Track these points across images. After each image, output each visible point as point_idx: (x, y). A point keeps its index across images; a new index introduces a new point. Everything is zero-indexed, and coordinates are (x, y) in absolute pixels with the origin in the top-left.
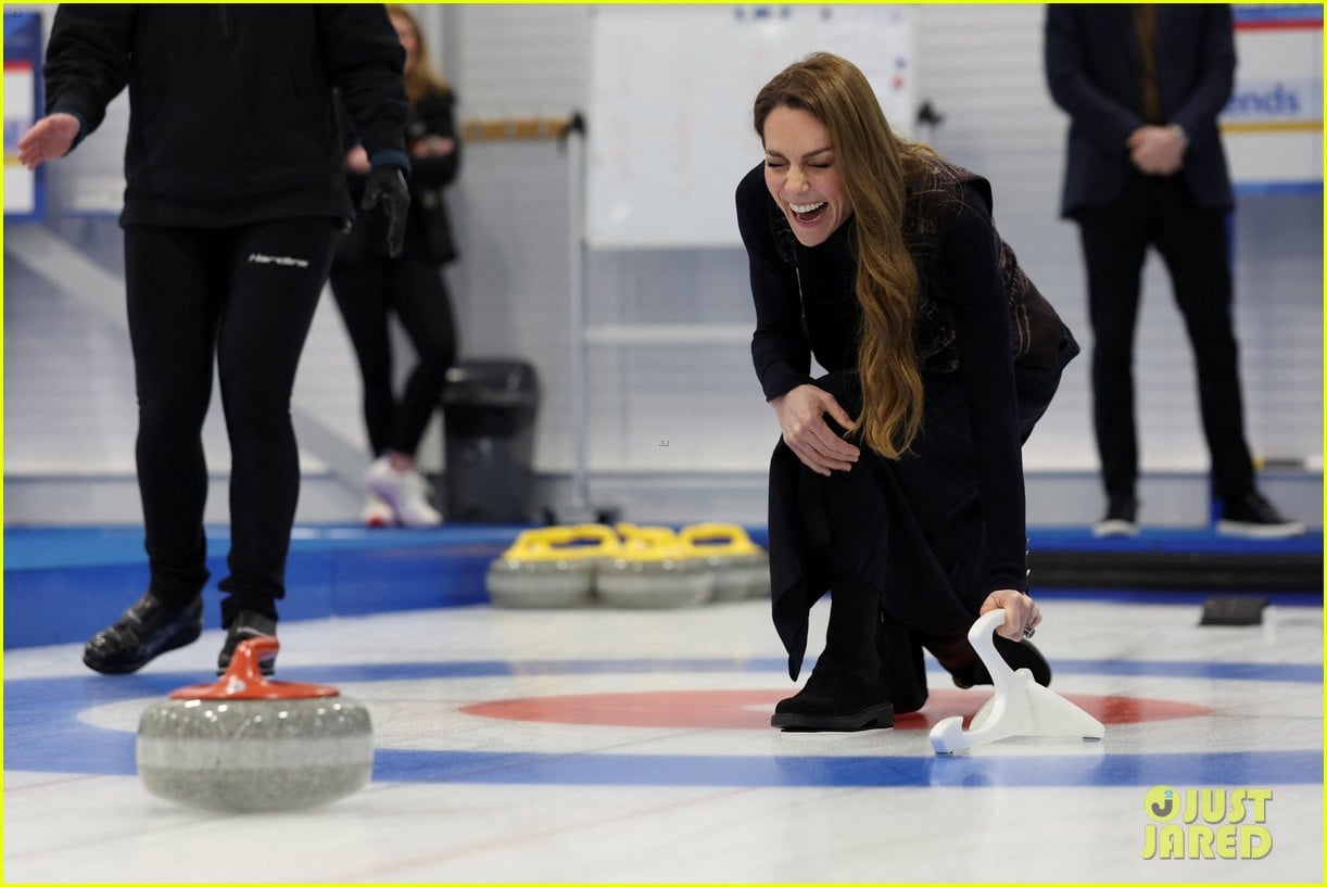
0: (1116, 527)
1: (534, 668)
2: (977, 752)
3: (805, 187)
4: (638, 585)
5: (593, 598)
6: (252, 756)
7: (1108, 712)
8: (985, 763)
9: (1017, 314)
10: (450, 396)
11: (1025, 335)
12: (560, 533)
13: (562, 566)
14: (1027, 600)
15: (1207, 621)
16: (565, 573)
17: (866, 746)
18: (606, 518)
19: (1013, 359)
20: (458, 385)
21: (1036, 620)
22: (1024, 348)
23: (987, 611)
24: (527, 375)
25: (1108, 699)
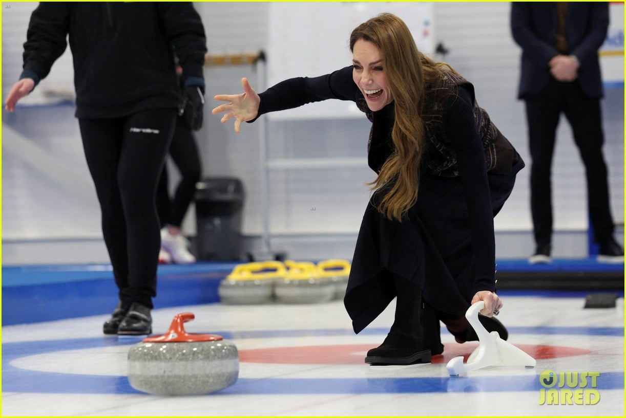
0: (541, 258)
1: (244, 335)
2: (471, 375)
3: (370, 82)
4: (296, 292)
5: (273, 299)
6: (180, 369)
7: (537, 353)
8: (475, 380)
9: (490, 149)
10: (198, 196)
11: (494, 158)
12: (256, 266)
13: (258, 282)
14: (495, 296)
15: (588, 306)
16: (259, 286)
17: (414, 372)
18: (279, 258)
19: (487, 171)
20: (202, 191)
21: (500, 306)
22: (493, 165)
23: (474, 303)
24: (238, 185)
25: (538, 346)
